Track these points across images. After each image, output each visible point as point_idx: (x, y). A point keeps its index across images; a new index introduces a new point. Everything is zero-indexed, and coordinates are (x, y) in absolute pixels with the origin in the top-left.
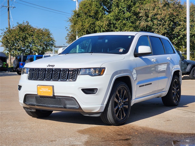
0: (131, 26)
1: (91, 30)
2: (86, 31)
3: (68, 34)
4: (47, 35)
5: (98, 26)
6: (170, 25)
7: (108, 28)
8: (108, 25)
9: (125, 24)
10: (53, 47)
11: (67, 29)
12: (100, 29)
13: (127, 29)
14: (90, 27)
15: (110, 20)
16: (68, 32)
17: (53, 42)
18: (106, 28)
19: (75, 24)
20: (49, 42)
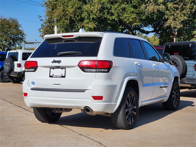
0: (133, 12)
1: (76, 17)
2: (69, 18)
3: (42, 25)
4: (14, 27)
5: (87, 11)
6: (192, 9)
7: (101, 15)
8: (100, 11)
9: (124, 9)
10: (23, 43)
11: (40, 18)
12: (90, 15)
13: (127, 15)
14: (75, 13)
15: (103, 4)
16: (42, 22)
17: (22, 36)
18: (97, 14)
19: (53, 9)
20: (17, 35)
